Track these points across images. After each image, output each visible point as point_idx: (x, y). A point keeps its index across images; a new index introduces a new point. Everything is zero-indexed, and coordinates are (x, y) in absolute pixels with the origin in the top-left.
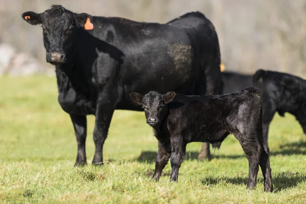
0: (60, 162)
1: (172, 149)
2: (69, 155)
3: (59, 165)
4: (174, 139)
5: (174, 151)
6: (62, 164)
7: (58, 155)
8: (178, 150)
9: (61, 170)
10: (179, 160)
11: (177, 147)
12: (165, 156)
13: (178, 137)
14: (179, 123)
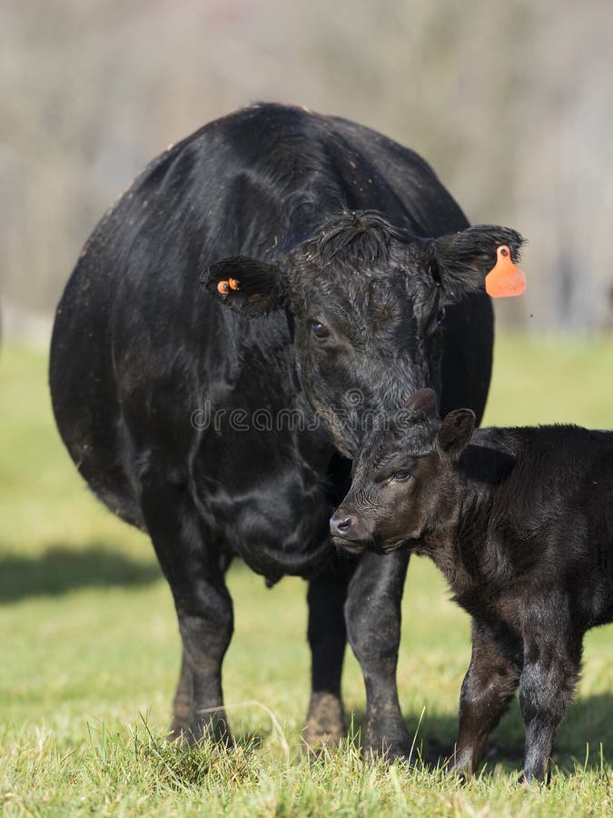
0: (66, 707)
1: (526, 651)
2: (105, 677)
3: (63, 720)
4: (535, 608)
5: (534, 657)
6: (77, 713)
7: (60, 681)
8: (550, 654)
9: (69, 742)
10: (557, 695)
11: (545, 638)
12: (497, 678)
13: (546, 597)
14: (552, 539)
